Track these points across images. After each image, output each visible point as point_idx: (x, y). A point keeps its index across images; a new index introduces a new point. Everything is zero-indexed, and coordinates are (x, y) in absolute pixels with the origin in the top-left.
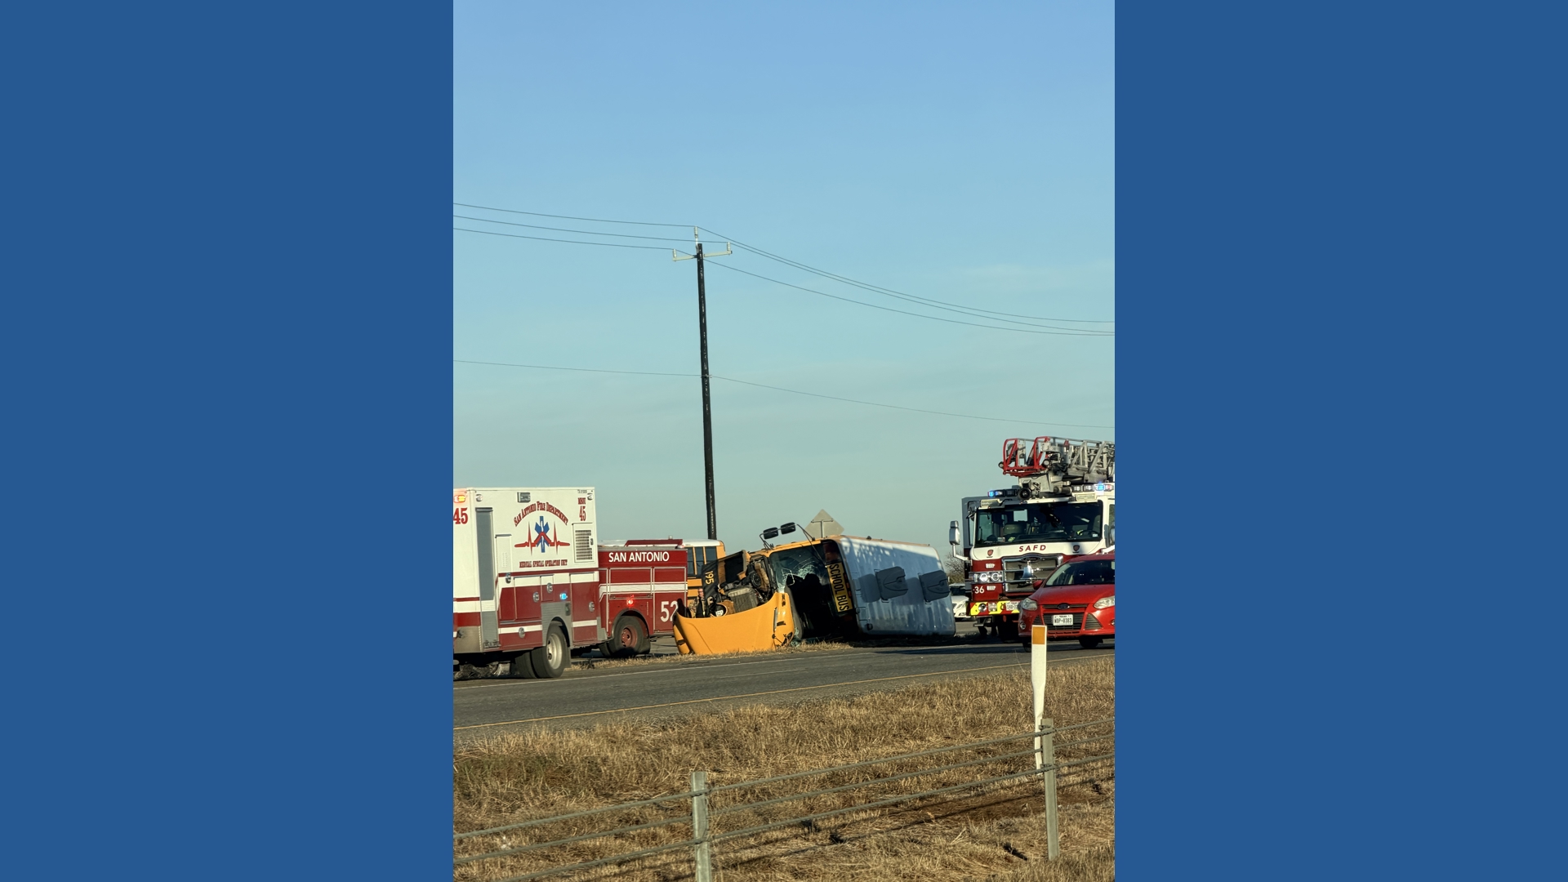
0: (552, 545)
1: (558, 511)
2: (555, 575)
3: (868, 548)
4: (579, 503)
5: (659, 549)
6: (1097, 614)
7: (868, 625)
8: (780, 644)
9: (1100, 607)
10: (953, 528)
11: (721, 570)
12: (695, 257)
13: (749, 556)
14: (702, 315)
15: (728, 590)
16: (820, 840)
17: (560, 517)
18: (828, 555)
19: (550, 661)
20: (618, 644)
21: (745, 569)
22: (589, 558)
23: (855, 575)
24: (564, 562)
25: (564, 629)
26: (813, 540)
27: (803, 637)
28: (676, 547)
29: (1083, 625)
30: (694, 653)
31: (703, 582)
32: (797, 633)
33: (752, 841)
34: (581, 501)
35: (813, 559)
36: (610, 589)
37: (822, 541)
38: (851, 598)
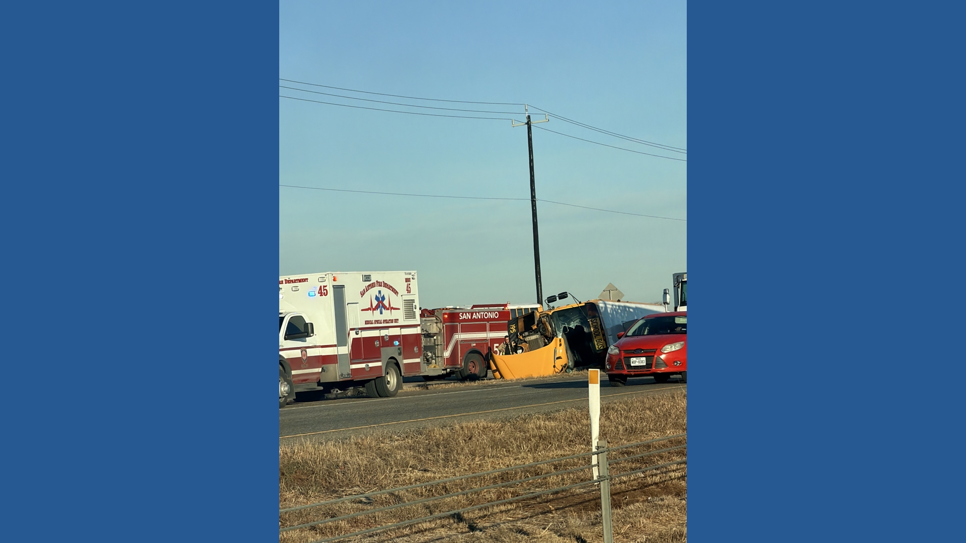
0: (388, 309)
1: (391, 287)
2: (390, 329)
3: (617, 307)
4: (406, 282)
5: (492, 311)
6: (663, 357)
8: (559, 371)
9: (665, 352)
10: (665, 293)
11: (521, 324)
12: (526, 124)
14: (531, 161)
15: (525, 337)
16: (461, 529)
17: (392, 291)
18: (590, 312)
19: (388, 386)
20: (467, 371)
21: (536, 323)
22: (414, 318)
23: (608, 325)
24: (396, 320)
25: (397, 364)
26: (580, 303)
27: (574, 367)
28: (503, 309)
29: (653, 366)
30: (504, 378)
31: (509, 332)
32: (570, 364)
33: (407, 531)
34: (407, 280)
35: (579, 316)
36: (460, 336)
37: (585, 303)
38: (605, 340)
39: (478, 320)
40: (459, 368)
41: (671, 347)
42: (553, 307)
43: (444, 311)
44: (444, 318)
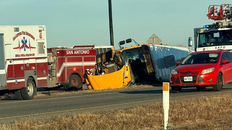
0: (29, 48)
1: (31, 35)
2: (30, 59)
3: (160, 48)
4: (39, 32)
5: (86, 49)
6: (202, 76)
7: (160, 78)
8: (126, 85)
9: (204, 74)
10: (190, 40)
11: (104, 57)
13: (114, 52)
15: (106, 65)
17: (31, 37)
18: (144, 51)
19: (28, 93)
20: (70, 85)
21: (113, 56)
22: (43, 53)
23: (155, 59)
24: (34, 55)
25: (34, 80)
26: (139, 45)
27: (135, 83)
28: (92, 48)
29: (197, 81)
30: (93, 89)
31: (97, 62)
32: (133, 81)
34: (40, 31)
35: (138, 53)
36: (67, 64)
37: (142, 46)
38: (153, 67)
39: (77, 55)
40: (65, 83)
41: (207, 71)
42: (123, 48)
43: (57, 50)
44: (57, 54)
